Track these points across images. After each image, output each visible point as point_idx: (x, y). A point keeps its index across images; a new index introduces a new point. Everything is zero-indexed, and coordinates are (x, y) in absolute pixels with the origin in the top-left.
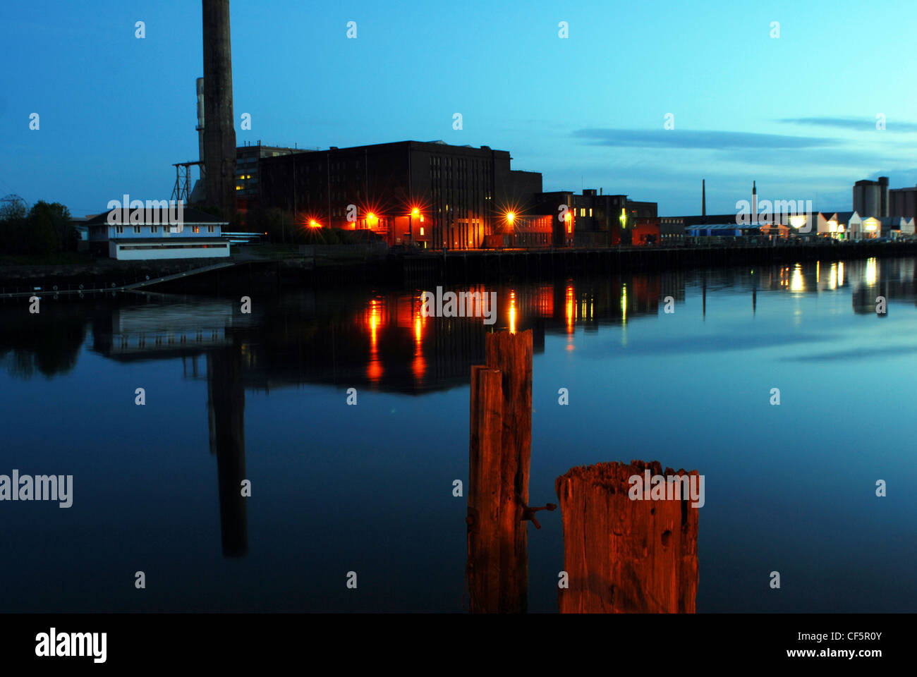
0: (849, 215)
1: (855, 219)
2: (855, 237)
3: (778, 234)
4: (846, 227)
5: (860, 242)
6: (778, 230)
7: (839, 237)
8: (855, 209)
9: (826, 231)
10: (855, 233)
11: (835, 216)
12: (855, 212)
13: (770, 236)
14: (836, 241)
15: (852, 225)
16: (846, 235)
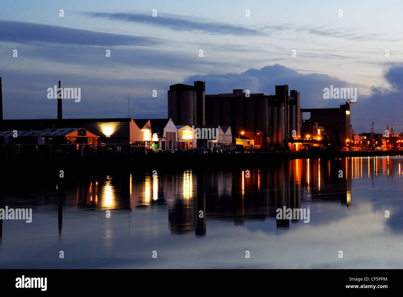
0: (164, 123)
1: (170, 127)
2: (170, 147)
3: (86, 142)
4: (160, 136)
5: (175, 152)
6: (86, 138)
7: (153, 146)
8: (170, 116)
9: (139, 140)
10: (170, 142)
11: (149, 123)
12: (170, 119)
13: (78, 145)
14: (150, 151)
15: (167, 133)
16: (161, 144)
